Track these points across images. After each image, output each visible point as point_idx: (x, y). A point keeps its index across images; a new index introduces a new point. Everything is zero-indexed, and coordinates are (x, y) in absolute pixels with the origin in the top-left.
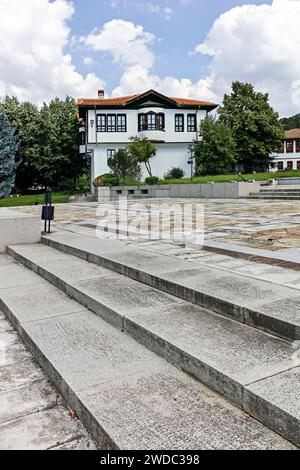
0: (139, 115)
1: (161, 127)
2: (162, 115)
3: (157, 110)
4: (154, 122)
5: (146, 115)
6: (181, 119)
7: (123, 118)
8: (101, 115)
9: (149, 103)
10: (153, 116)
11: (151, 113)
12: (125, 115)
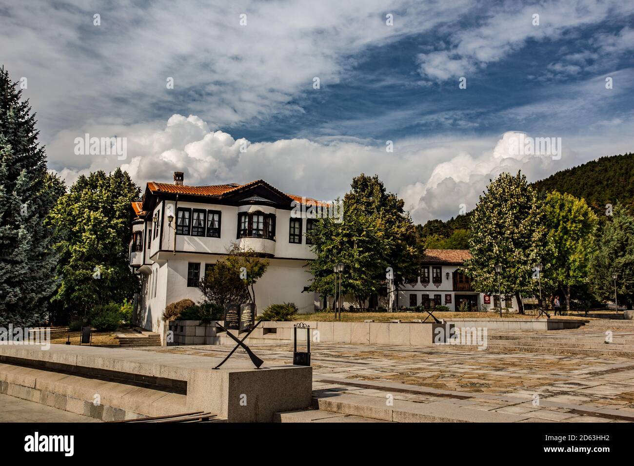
0: (240, 215)
1: (270, 234)
2: (273, 217)
3: (267, 210)
4: (261, 226)
5: (251, 216)
6: (297, 225)
7: (216, 218)
8: (184, 210)
9: (256, 198)
10: (261, 219)
11: (258, 213)
12: (219, 213)
